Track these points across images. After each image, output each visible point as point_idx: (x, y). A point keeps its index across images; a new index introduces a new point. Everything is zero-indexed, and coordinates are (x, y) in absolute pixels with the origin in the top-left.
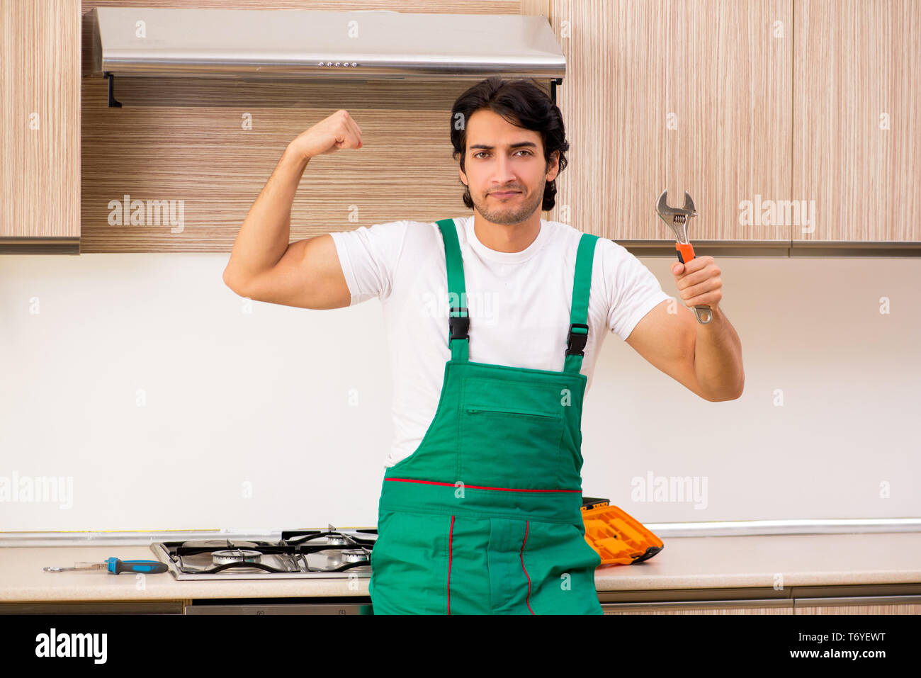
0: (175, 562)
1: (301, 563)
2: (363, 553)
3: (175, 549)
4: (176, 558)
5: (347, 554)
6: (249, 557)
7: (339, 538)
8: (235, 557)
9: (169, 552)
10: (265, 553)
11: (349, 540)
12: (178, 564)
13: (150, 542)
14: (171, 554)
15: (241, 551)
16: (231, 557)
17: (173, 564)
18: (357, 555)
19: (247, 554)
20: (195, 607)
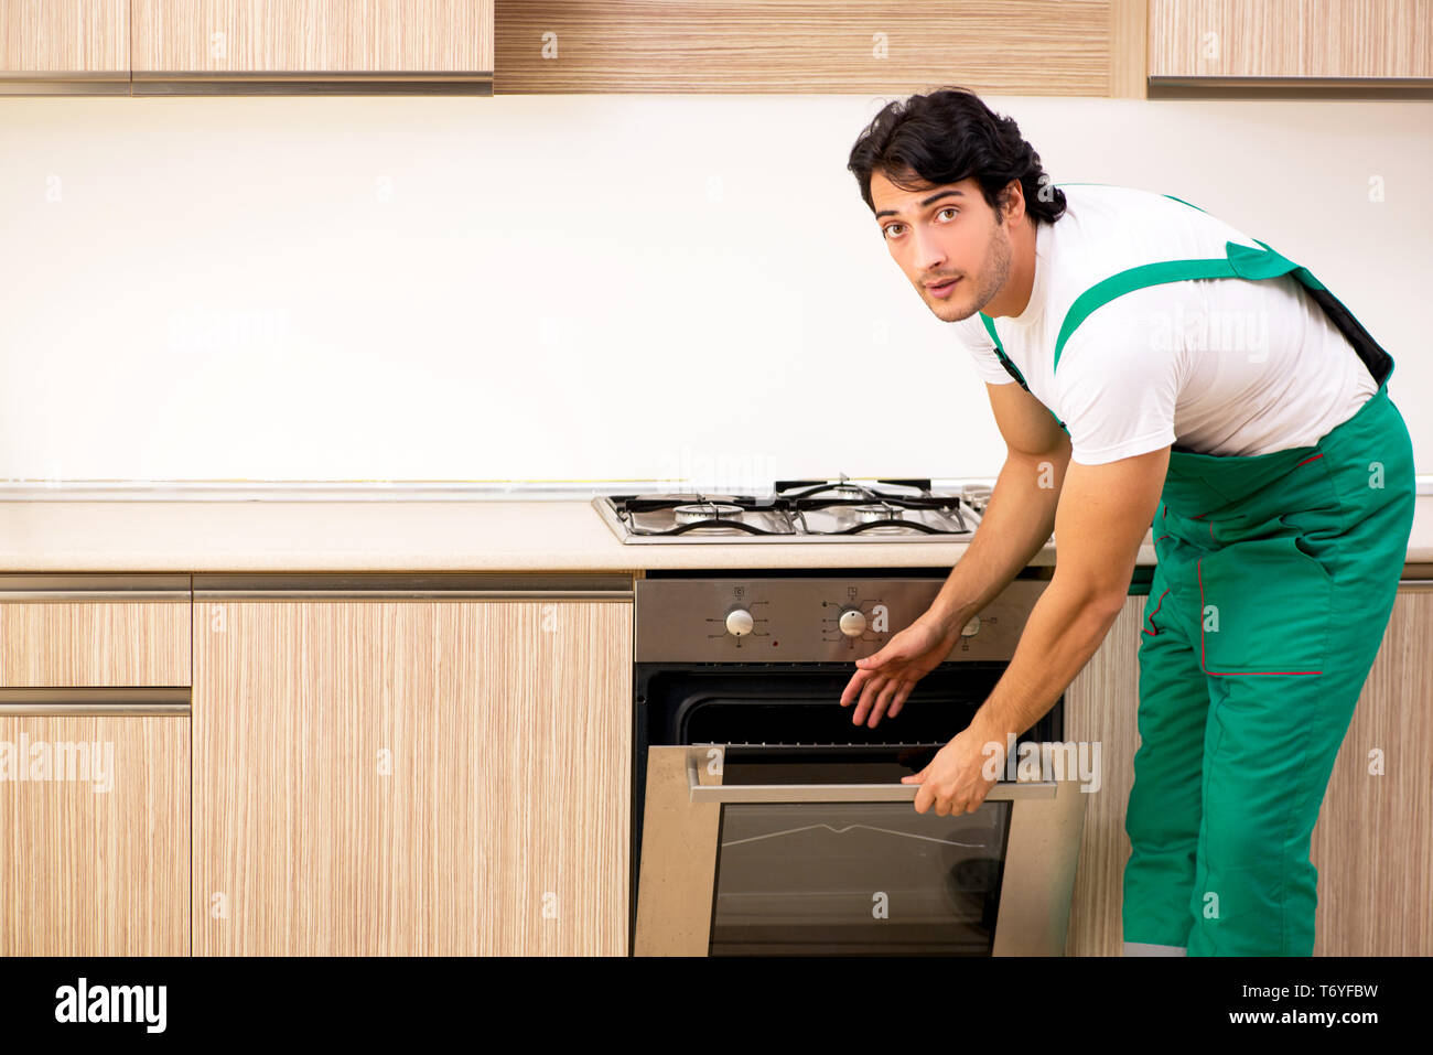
0: (624, 520)
1: (797, 523)
2: (883, 509)
3: (623, 505)
4: (625, 515)
5: (861, 511)
6: (725, 514)
7: (853, 491)
8: (706, 514)
9: (616, 508)
10: (747, 509)
11: (865, 493)
12: (628, 523)
13: (591, 496)
14: (619, 510)
15: (715, 506)
16: (700, 514)
17: (621, 524)
18: (876, 512)
19: (722, 509)
20: (649, 580)
